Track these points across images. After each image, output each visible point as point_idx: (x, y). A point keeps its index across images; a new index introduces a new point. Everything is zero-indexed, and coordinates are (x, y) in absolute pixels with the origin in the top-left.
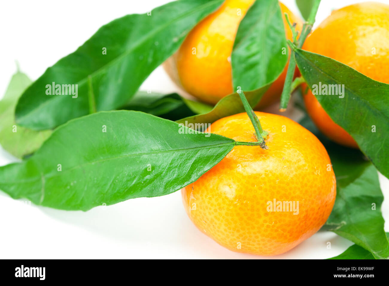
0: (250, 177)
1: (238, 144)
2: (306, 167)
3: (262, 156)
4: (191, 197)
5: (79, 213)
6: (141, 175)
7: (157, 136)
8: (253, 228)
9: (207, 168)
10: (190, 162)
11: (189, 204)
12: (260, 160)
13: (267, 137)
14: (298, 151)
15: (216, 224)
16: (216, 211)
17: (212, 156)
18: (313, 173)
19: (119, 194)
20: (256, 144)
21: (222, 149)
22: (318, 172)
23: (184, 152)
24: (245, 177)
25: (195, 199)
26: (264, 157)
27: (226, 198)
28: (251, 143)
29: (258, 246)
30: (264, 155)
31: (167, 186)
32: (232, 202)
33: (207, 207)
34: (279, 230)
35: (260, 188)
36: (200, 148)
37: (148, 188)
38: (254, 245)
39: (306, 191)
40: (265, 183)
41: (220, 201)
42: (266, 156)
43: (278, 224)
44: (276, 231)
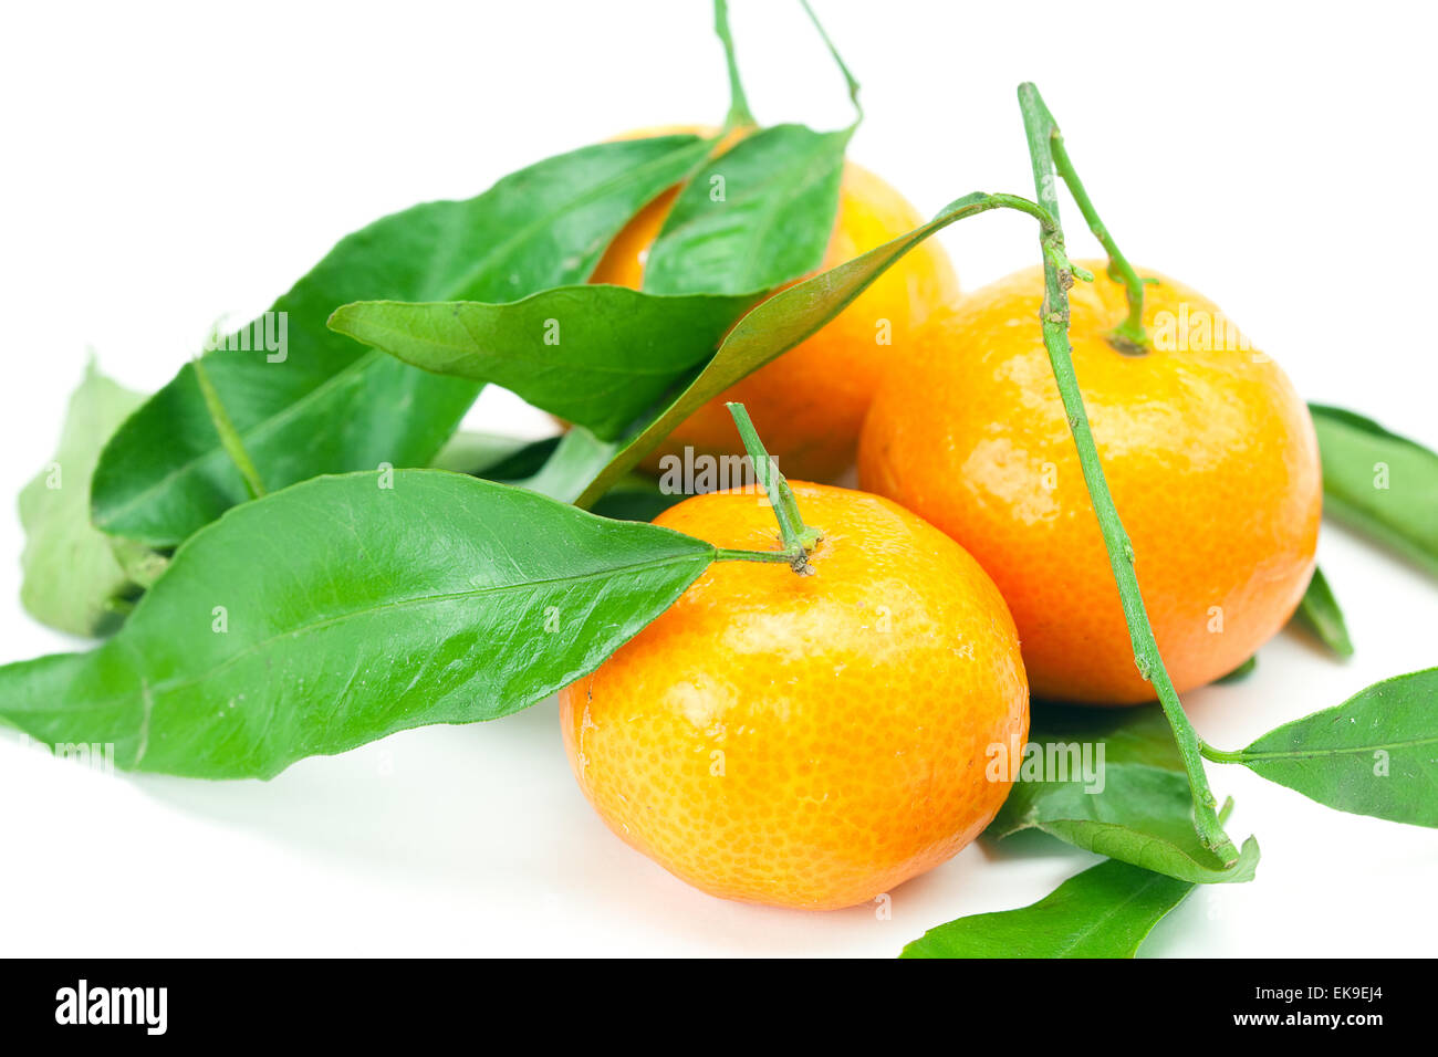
0: (757, 657)
1: (723, 557)
2: (931, 634)
3: (797, 597)
4: (584, 722)
5: (248, 788)
6: (435, 659)
7: (487, 543)
8: (766, 812)
9: (630, 630)
10: (582, 613)
11: (578, 741)
12: (791, 609)
13: (816, 546)
14: (907, 586)
15: (655, 800)
16: (654, 759)
17: (646, 594)
18: (950, 653)
19: (367, 721)
20: (777, 559)
21: (674, 571)
22: (967, 650)
23: (564, 586)
24: (743, 656)
25: (597, 728)
26: (804, 600)
27: (685, 720)
28: (762, 554)
29: (782, 872)
30: (803, 594)
31: (512, 687)
32: (701, 731)
33: (629, 751)
34: (846, 820)
35: (787, 690)
36: (611, 574)
37: (456, 694)
38: (770, 869)
39: (929, 705)
40: (801, 675)
41: (668, 728)
42: (807, 596)
43: (842, 802)
44: (836, 822)
